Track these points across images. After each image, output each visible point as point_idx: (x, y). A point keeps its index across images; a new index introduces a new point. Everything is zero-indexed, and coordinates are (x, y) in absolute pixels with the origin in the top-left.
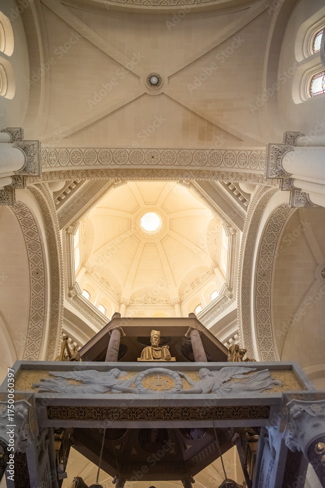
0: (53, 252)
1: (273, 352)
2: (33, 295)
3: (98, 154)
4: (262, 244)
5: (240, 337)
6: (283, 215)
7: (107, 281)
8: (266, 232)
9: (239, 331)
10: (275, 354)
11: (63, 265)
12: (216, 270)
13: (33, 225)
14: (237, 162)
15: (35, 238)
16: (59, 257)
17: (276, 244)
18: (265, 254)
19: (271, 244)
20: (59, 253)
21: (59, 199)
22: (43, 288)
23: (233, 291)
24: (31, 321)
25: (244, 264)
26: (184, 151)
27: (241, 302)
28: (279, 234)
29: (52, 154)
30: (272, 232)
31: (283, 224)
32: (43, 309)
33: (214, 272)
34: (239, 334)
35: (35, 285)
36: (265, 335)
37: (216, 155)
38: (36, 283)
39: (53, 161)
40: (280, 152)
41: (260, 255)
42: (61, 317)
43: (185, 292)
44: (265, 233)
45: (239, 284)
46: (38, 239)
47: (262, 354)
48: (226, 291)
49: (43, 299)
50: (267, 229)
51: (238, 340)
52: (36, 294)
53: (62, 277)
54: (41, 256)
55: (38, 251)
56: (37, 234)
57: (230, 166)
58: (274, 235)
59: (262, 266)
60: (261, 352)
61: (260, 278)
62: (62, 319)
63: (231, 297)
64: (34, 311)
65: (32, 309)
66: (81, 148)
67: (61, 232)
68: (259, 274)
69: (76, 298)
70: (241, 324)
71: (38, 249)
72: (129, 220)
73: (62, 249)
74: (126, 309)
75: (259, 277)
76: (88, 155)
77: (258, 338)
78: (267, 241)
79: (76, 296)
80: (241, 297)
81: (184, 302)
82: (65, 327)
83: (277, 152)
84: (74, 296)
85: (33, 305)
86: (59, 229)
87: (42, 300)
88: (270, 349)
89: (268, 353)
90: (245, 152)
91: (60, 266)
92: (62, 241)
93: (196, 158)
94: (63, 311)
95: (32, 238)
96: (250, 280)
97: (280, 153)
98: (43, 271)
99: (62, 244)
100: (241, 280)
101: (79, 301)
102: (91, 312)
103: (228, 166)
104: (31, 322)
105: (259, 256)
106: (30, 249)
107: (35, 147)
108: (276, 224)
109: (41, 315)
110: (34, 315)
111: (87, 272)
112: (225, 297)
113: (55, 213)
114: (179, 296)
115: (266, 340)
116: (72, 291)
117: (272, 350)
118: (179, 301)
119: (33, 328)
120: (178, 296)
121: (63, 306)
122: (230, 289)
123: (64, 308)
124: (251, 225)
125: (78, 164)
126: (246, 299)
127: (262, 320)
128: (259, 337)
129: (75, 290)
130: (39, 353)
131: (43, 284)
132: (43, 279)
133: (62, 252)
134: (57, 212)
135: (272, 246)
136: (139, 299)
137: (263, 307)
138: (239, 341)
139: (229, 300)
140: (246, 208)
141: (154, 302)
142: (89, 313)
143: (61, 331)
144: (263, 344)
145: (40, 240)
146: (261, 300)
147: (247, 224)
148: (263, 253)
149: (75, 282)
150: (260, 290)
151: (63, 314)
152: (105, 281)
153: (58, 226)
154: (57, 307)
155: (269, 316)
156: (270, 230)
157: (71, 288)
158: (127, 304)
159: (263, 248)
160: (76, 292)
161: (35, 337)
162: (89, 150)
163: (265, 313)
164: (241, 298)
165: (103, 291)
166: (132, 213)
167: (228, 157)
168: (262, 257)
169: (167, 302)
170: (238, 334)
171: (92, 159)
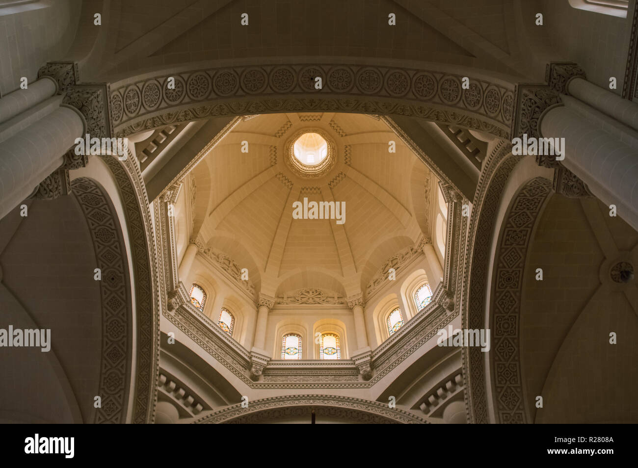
0: (139, 242)
1: (521, 412)
2: (107, 315)
3: (212, 79)
4: (507, 230)
5: (464, 382)
6: (544, 186)
7: (235, 263)
8: (513, 210)
9: (464, 371)
10: (523, 415)
11: (156, 261)
12: (427, 249)
13: (101, 204)
14: (464, 98)
15: (106, 222)
16: (149, 249)
17: (532, 228)
18: (512, 244)
19: (522, 228)
20: (149, 243)
21: (146, 152)
22: (124, 304)
23: (455, 297)
24: (106, 359)
25: (474, 258)
26: (368, 69)
27: (467, 322)
28: (538, 213)
29: (131, 95)
30: (524, 210)
31: (543, 198)
32: (125, 339)
33: (423, 253)
34: (464, 376)
35: (109, 298)
36: (508, 382)
37: (425, 79)
38: (112, 296)
39: (133, 107)
40: (538, 107)
41: (503, 246)
42: (157, 349)
43: (372, 283)
44: (511, 213)
45: (465, 291)
46: (113, 223)
47: (501, 415)
48: (442, 296)
49: (124, 322)
50: (515, 206)
51: (461, 386)
52: (111, 313)
53: (154, 271)
54: (118, 251)
55: (112, 242)
56: (109, 217)
57: (450, 103)
58: (527, 215)
59: (505, 264)
60: (501, 412)
61: (503, 285)
62: (159, 353)
63: (451, 307)
64: (110, 343)
65: (105, 339)
66: (181, 73)
67: (151, 206)
68: (501, 277)
69: (182, 310)
70: (468, 360)
71: (113, 240)
72: (272, 148)
73: (154, 234)
74: (268, 315)
75: (500, 282)
76: (195, 83)
77: (495, 388)
78: (516, 224)
79: (181, 307)
80: (467, 313)
81: (370, 302)
82: (163, 365)
83: (533, 106)
84: (178, 307)
85: (107, 332)
86: (147, 202)
87: (123, 324)
88: (516, 408)
89: (512, 415)
90: (478, 84)
91: (151, 263)
92: (153, 222)
93: (390, 82)
94: (159, 338)
95: (102, 223)
96: (484, 286)
97: (537, 109)
98: (122, 275)
99: (154, 226)
100: (469, 285)
101: (187, 315)
102: (208, 333)
103: (446, 101)
104: (104, 362)
105: (501, 249)
106: (99, 240)
107: (99, 99)
108: (531, 198)
109: (122, 349)
110: (109, 350)
111: (198, 253)
112: (440, 306)
113: (139, 176)
114: (362, 290)
115: (509, 391)
116: (173, 300)
117: (518, 408)
118: (361, 300)
119: (108, 373)
120: (359, 291)
121: (159, 330)
122: (450, 293)
123: (161, 332)
124: (487, 196)
125: (177, 102)
126: (476, 318)
127: (503, 356)
128: (498, 385)
129: (180, 297)
130: (122, 416)
131: (124, 297)
132: (124, 289)
133: (155, 239)
134: (143, 174)
135: (524, 233)
136: (291, 294)
137: (506, 334)
138: (462, 388)
139: (449, 313)
140: (479, 166)
141: (317, 300)
142: (205, 334)
143: (158, 373)
144: (504, 398)
145: (115, 227)
146: (503, 322)
147: (482, 193)
148: (508, 243)
149: (179, 282)
150: (501, 305)
151: (159, 343)
152: (231, 265)
153: (147, 198)
154: (150, 333)
155: (516, 349)
156: (521, 208)
157: (172, 293)
158: (271, 307)
159: (508, 235)
160: (181, 299)
161: (113, 388)
162: (197, 74)
163: (510, 343)
164: (467, 315)
165: (228, 285)
166: (277, 135)
167: (446, 86)
168: (506, 249)
169: (341, 300)
170: (462, 375)
171: (202, 90)
